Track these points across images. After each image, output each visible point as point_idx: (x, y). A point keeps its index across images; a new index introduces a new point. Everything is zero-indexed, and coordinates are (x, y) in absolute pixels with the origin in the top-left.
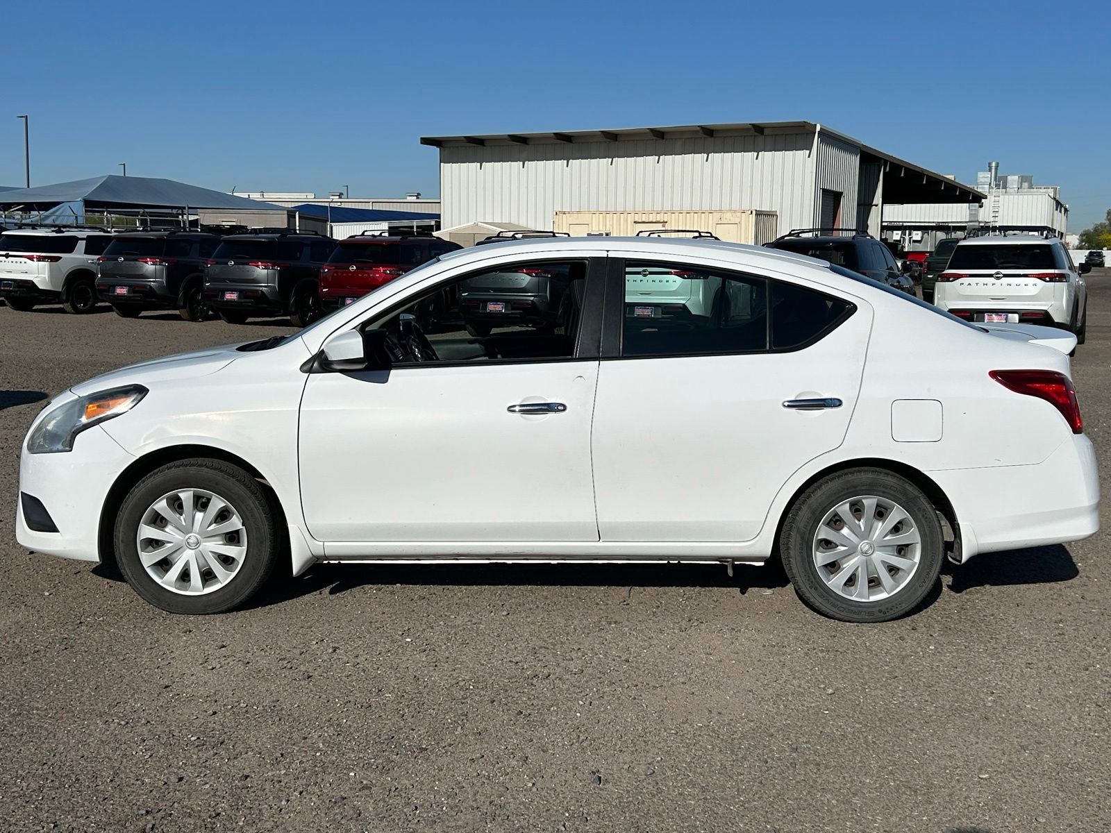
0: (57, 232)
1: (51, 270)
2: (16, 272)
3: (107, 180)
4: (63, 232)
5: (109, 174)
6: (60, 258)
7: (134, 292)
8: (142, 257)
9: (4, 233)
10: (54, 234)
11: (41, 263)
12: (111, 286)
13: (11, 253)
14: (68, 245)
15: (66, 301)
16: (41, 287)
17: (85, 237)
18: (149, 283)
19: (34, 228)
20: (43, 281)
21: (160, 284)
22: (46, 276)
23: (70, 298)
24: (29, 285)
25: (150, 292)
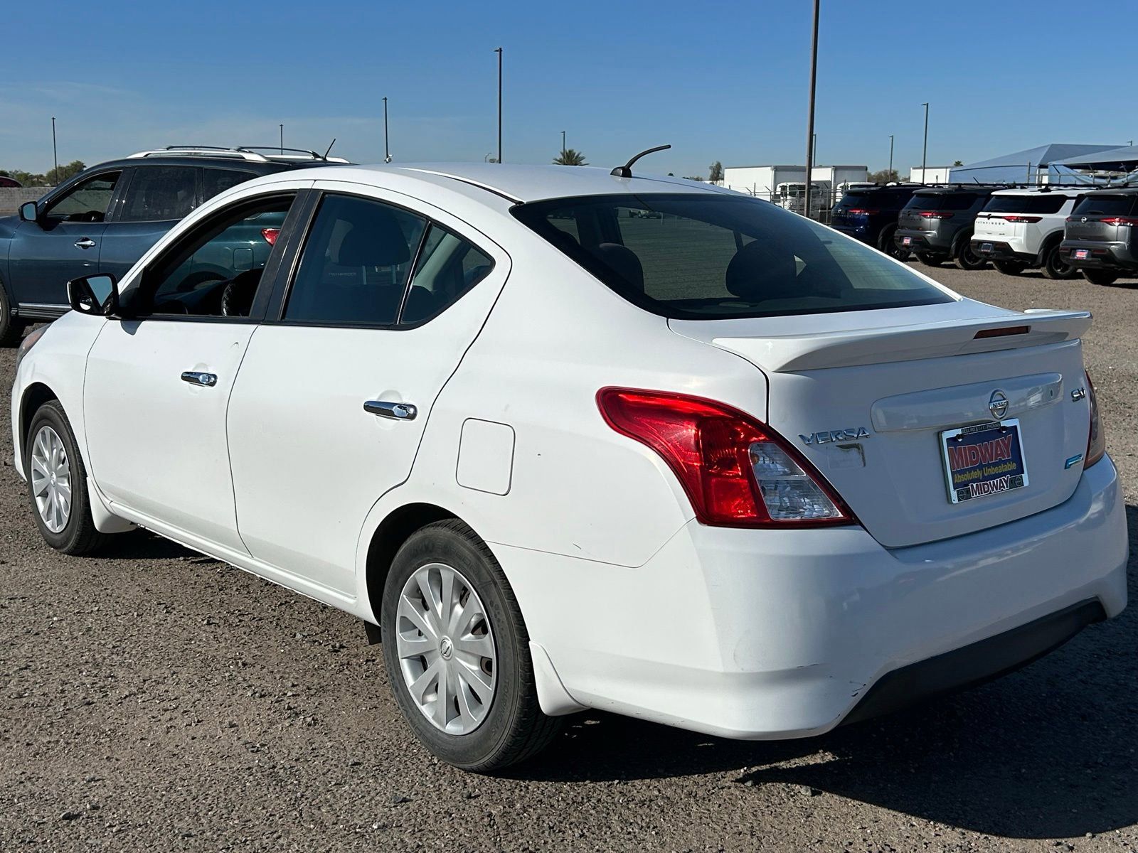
0: (1042, 191)
1: (1028, 231)
2: (995, 233)
3: (1049, 149)
4: (1050, 191)
5: (1051, 143)
6: (1041, 218)
7: (1093, 256)
8: (1107, 216)
9: (993, 193)
10: (1040, 194)
11: (1018, 224)
12: (1072, 249)
13: (993, 214)
14: (1053, 204)
15: (1043, 265)
16: (1016, 249)
17: (1076, 196)
18: (1108, 246)
19: (1022, 188)
20: (1019, 244)
21: (1122, 250)
22: (1022, 238)
23: (1048, 262)
24: (1003, 248)
25: (1108, 257)
